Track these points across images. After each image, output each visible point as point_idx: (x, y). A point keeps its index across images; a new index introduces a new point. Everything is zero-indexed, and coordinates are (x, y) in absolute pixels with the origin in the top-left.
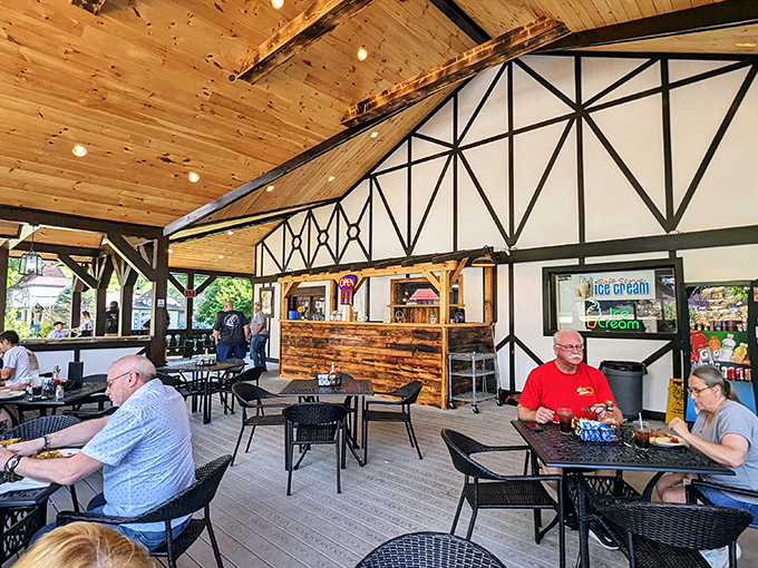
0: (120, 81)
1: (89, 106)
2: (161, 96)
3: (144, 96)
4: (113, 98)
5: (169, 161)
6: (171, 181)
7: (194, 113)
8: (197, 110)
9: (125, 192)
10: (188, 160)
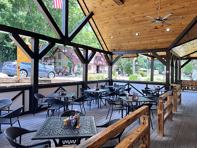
0: (135, 15)
1: (133, 24)
2: (145, 13)
3: (141, 15)
4: (136, 19)
5: (157, 28)
6: (161, 34)
7: (156, 12)
8: (156, 11)
9: (152, 41)
10: (163, 26)
